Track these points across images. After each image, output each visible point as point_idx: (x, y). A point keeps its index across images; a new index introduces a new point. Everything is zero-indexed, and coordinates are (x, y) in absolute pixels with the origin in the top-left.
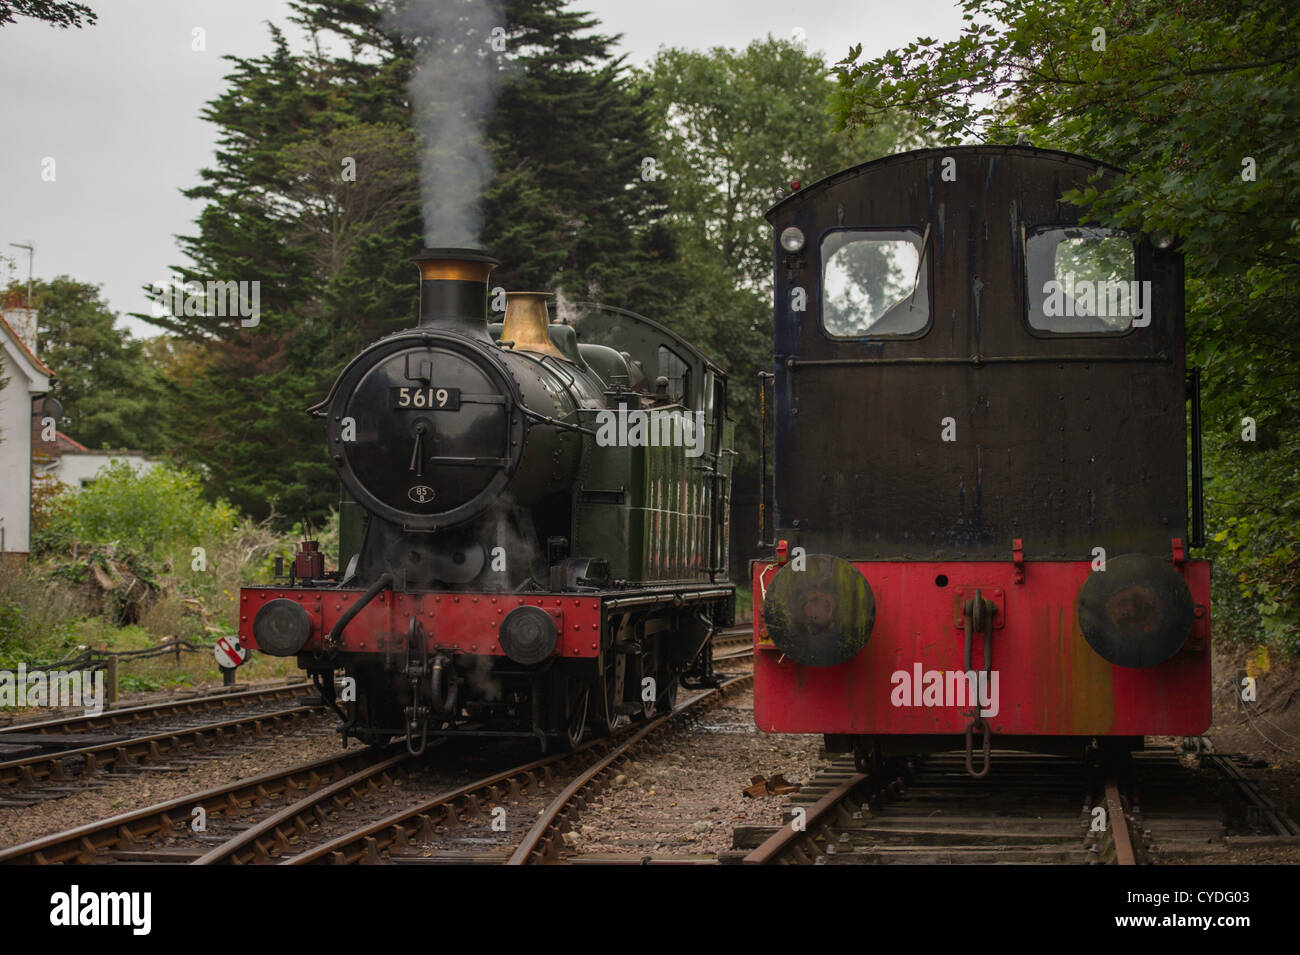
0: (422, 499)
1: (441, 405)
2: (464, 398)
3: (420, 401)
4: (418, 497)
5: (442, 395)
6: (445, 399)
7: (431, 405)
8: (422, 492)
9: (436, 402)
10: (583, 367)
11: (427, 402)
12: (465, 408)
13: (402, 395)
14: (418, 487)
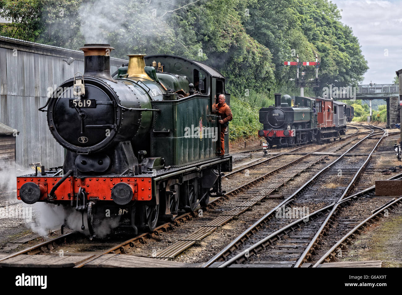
0: (83, 142)
1: (89, 106)
2: (97, 102)
3: (80, 104)
4: (82, 141)
5: (89, 102)
6: (90, 104)
7: (85, 106)
8: (83, 139)
9: (87, 105)
10: (158, 82)
11: (83, 105)
12: (98, 106)
13: (74, 103)
14: (82, 137)
